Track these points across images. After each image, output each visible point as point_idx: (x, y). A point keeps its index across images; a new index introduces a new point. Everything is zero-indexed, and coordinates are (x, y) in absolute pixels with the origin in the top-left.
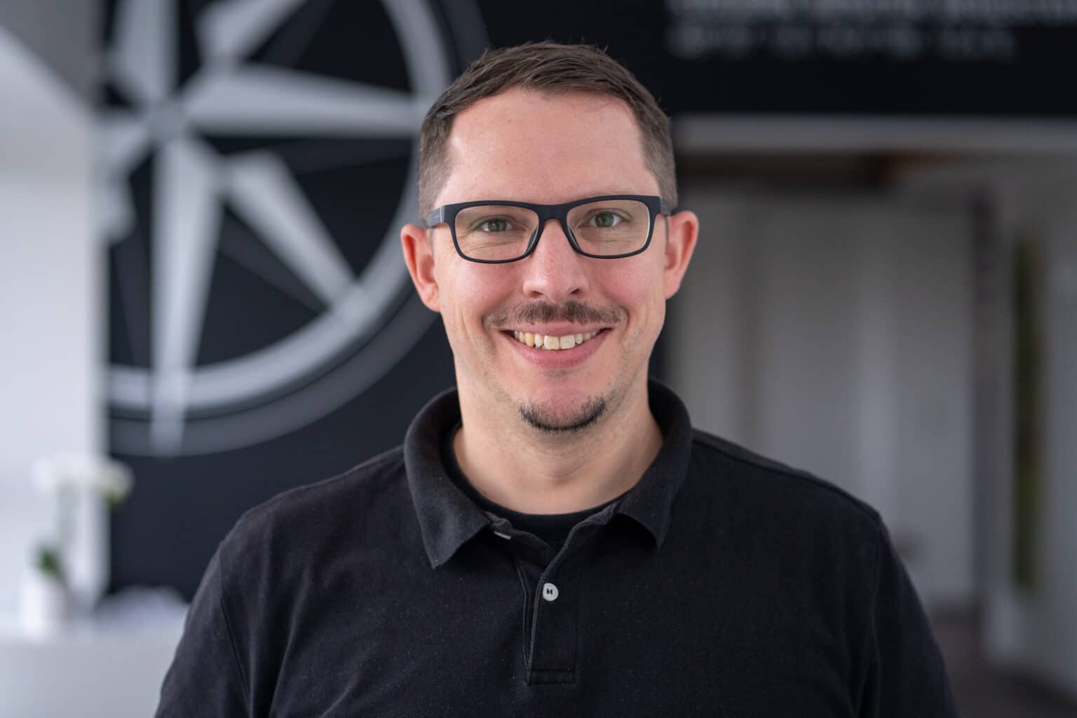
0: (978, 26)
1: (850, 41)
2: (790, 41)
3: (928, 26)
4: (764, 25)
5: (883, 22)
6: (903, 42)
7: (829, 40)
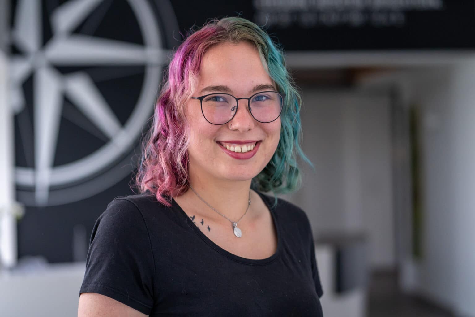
0: (387, 11)
1: (334, 19)
2: (307, 20)
3: (367, 11)
4: (296, 13)
5: (347, 10)
6: (356, 19)
7: (324, 19)
